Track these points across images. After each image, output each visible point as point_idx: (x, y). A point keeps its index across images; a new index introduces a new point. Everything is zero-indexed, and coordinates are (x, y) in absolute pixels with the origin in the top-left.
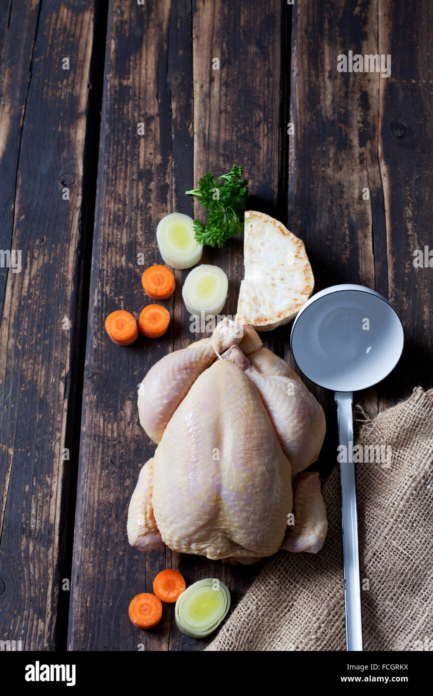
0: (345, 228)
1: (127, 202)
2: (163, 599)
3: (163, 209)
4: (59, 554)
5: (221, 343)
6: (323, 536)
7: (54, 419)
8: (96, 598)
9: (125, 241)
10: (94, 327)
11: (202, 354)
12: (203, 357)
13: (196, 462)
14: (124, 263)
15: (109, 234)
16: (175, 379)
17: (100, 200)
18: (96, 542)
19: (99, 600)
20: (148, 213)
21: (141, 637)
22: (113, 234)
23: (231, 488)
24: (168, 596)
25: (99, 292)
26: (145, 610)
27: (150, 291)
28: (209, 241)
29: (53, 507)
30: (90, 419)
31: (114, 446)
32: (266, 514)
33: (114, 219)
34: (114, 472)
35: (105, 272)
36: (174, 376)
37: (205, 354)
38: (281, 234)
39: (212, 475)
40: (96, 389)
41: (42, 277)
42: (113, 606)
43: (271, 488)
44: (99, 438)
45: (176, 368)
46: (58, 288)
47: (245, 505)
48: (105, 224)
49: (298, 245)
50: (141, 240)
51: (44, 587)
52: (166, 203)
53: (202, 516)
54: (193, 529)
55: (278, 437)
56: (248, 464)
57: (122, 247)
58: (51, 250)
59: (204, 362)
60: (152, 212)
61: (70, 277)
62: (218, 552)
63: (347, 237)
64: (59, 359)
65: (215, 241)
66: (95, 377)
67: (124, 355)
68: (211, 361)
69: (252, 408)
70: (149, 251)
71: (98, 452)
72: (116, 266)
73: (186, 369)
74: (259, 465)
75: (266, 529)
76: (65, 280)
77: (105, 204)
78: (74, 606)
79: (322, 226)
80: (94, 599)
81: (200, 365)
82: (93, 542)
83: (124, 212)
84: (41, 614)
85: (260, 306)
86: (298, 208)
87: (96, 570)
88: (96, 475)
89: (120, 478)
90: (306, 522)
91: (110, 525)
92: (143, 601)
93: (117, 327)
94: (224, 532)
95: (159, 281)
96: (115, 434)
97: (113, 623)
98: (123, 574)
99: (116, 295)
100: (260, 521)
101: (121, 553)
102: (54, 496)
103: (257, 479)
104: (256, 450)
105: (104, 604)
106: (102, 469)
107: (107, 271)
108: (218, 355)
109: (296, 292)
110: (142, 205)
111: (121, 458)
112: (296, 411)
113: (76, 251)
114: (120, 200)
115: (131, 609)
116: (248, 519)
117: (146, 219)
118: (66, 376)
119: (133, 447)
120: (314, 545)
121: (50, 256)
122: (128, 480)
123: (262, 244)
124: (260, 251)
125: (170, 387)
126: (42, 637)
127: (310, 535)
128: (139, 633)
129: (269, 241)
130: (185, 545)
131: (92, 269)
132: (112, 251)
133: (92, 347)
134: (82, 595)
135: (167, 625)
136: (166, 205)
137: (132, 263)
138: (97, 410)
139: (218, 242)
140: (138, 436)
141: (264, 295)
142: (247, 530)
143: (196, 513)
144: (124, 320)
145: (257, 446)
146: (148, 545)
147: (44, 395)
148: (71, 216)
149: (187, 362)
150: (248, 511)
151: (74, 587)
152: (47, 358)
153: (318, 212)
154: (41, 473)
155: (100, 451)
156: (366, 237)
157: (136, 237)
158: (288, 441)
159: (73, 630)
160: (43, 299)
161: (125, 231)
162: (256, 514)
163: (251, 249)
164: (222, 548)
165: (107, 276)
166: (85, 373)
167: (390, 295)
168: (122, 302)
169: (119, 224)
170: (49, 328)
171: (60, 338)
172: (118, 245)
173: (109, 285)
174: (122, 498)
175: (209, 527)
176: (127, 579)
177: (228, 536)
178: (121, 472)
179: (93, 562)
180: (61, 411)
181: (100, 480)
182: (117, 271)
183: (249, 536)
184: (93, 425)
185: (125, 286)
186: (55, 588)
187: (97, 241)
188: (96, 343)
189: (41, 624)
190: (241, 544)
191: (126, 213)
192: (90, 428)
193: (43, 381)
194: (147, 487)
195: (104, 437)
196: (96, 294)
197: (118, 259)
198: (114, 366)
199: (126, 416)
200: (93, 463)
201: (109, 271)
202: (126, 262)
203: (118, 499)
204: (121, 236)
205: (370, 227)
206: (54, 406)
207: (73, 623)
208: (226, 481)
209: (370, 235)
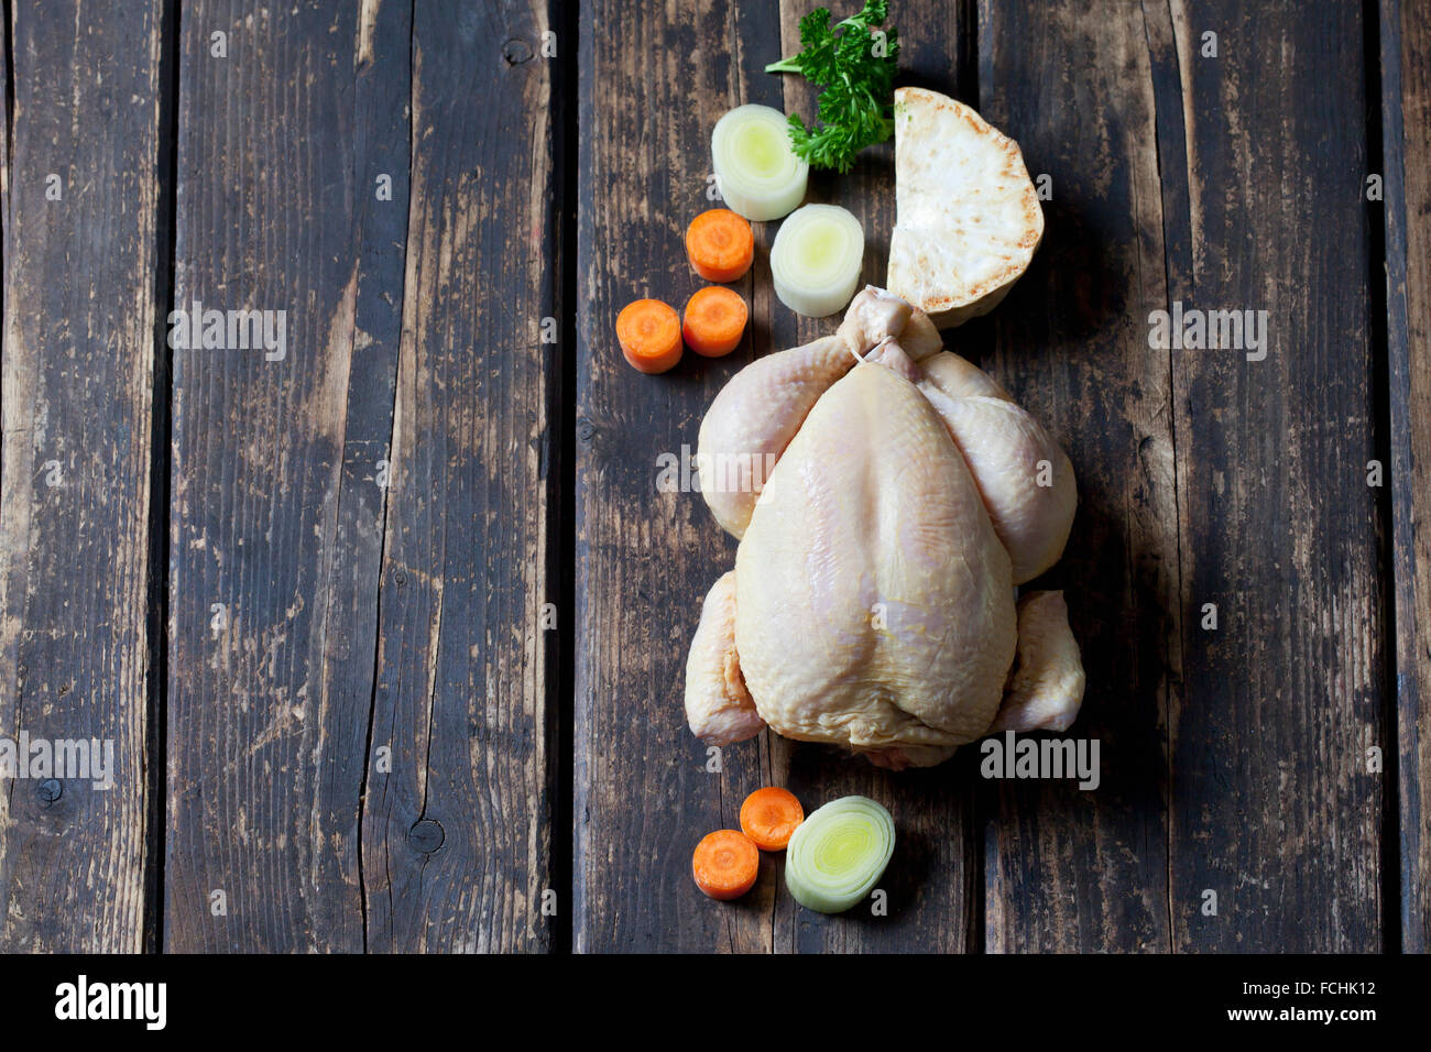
0: (1101, 127)
1: (645, 92)
2: (760, 841)
3: (721, 104)
4: (548, 770)
5: (863, 333)
6: (1077, 695)
7: (521, 519)
8: (626, 847)
9: (646, 169)
10: (591, 341)
11: (826, 355)
12: (829, 360)
13: (827, 551)
14: (645, 214)
15: (610, 158)
16: (775, 400)
17: (587, 90)
18: (619, 745)
19: (632, 850)
20: (690, 113)
21: (718, 913)
22: (619, 155)
23: (898, 598)
24: (771, 835)
25: (597, 272)
26: (726, 860)
27: (705, 260)
28: (823, 156)
29: (529, 683)
30: (593, 516)
31: (645, 565)
32: (967, 649)
33: (621, 128)
34: (647, 615)
35: (608, 232)
36: (773, 392)
37: (832, 353)
38: (972, 131)
39: (859, 574)
40: (603, 459)
41: (479, 246)
42: (661, 860)
43: (975, 599)
44: (614, 551)
45: (777, 379)
46: (513, 268)
47: (926, 630)
48: (602, 137)
49: (1009, 150)
50: (677, 166)
51: (521, 832)
52: (726, 91)
53: (839, 655)
54: (822, 683)
55: (987, 505)
56: (931, 552)
57: (640, 182)
58: (492, 192)
59: (831, 369)
60: (698, 111)
61: (536, 243)
62: (873, 729)
63: (1105, 144)
64: (524, 404)
65: (833, 154)
66: (599, 437)
67: (656, 393)
68: (844, 369)
69: (934, 445)
70: (696, 187)
71: (614, 578)
72: (629, 219)
73: (795, 380)
74: (953, 553)
75: (967, 678)
76: (524, 251)
77: (598, 98)
78: (583, 864)
79: (1052, 124)
80: (622, 849)
81: (822, 375)
82: (614, 745)
83: (640, 112)
84: (518, 879)
85: (933, 274)
86: (1001, 89)
87: (623, 797)
88: (612, 621)
89: (661, 625)
90: (1043, 672)
91: (646, 713)
92: (720, 845)
93: (641, 332)
94: (883, 688)
95: (722, 241)
96: (647, 543)
97: (661, 889)
98: (675, 801)
99: (632, 277)
100: (955, 662)
101: (671, 763)
102: (531, 664)
103: (949, 580)
104: (946, 525)
105: (642, 858)
106: (624, 610)
107: (612, 230)
108: (858, 357)
109: (1007, 244)
110: (676, 98)
111: (661, 587)
112: (1021, 453)
113: (545, 194)
114: (630, 89)
115: (696, 861)
116: (931, 658)
117: (686, 124)
118: (541, 438)
119: (683, 567)
120: (1061, 714)
121: (492, 205)
122: (676, 628)
123: (934, 153)
124: (929, 166)
125: (766, 414)
126: (522, 921)
127: (1051, 694)
128: (714, 907)
129: (948, 146)
130: (806, 718)
131: (580, 228)
132: (619, 190)
133: (590, 379)
134: (599, 844)
135: (769, 891)
136: (726, 95)
137: (661, 212)
138: (607, 499)
139: (841, 156)
140: (692, 545)
141: (941, 251)
142: (929, 680)
143: (827, 652)
144: (654, 319)
145: (947, 518)
146: (729, 731)
147: (497, 476)
148: (531, 124)
149: (798, 367)
150: (931, 643)
151: (581, 828)
152: (500, 404)
153: (1042, 96)
154: (502, 621)
155: (618, 577)
156: (1143, 142)
157: (668, 161)
158: (1007, 512)
159: (584, 905)
160: (483, 289)
161: (643, 150)
162: (947, 650)
163: (910, 164)
164: (878, 722)
165: (612, 240)
166: (579, 430)
167: (1194, 256)
168: (646, 289)
169: (631, 136)
170: (499, 345)
171: (523, 363)
172: (631, 178)
173: (617, 257)
174: (666, 662)
175: (853, 679)
176: (686, 809)
177: (892, 699)
178: (663, 614)
179: (617, 783)
180: (533, 503)
181: (621, 629)
182: (633, 229)
183: (934, 693)
184: (600, 526)
185: (651, 259)
186: (544, 833)
187: (588, 173)
188: (597, 370)
189: (520, 899)
190: (917, 713)
191: (645, 114)
192: (595, 532)
193: (493, 448)
194: (723, 621)
195: (624, 548)
196: (592, 275)
197: (633, 205)
198: (637, 413)
199: (665, 508)
200: (605, 597)
201: (616, 229)
202: (649, 210)
203: (658, 664)
204: (637, 160)
205: (1152, 122)
206: (519, 494)
207: (583, 895)
208: (887, 585)
209: (1151, 138)
